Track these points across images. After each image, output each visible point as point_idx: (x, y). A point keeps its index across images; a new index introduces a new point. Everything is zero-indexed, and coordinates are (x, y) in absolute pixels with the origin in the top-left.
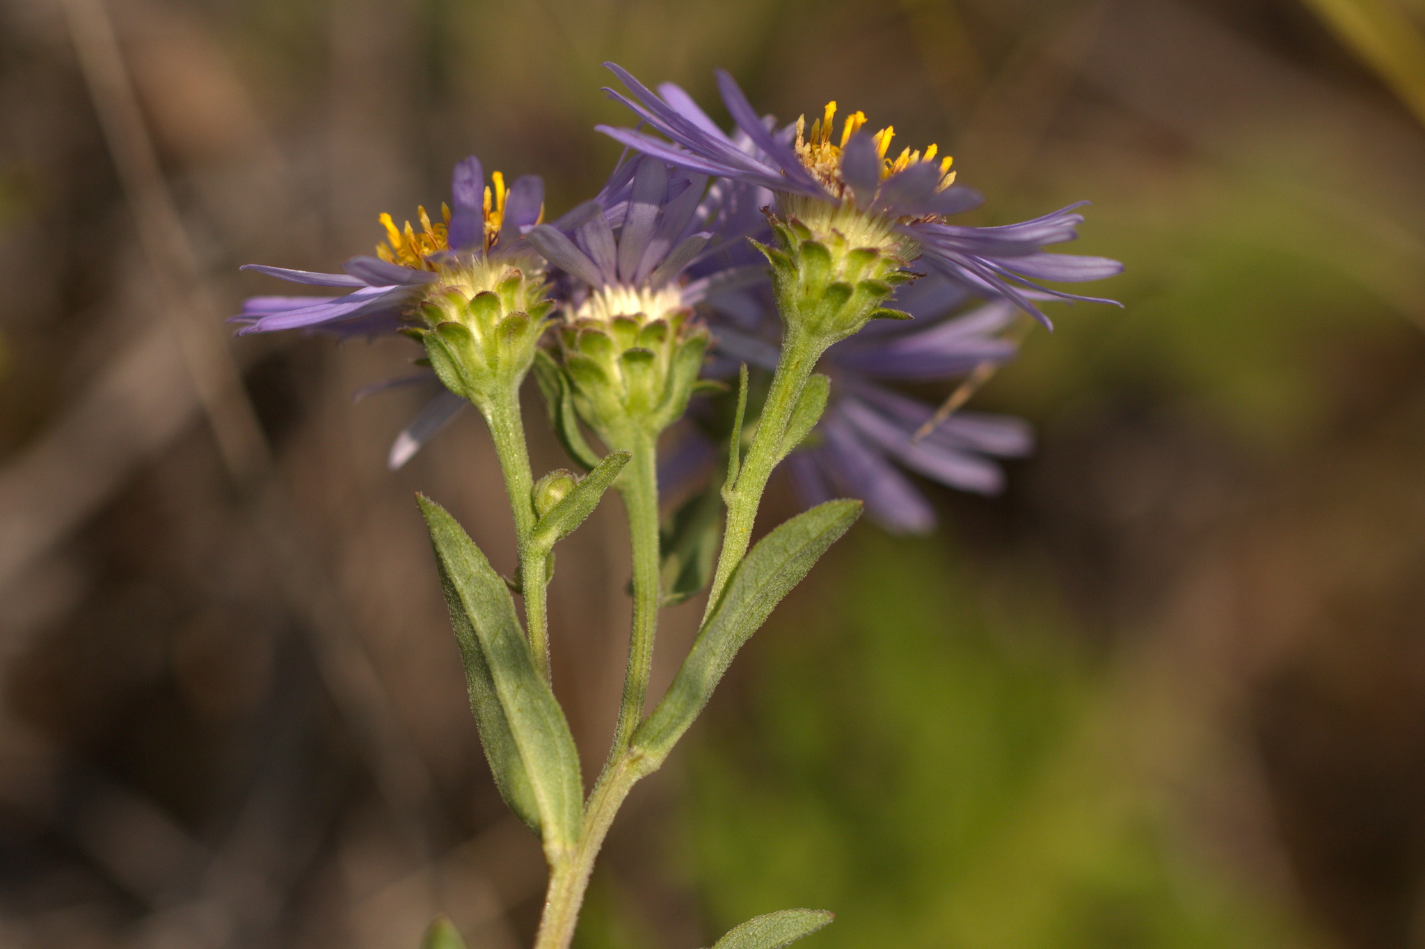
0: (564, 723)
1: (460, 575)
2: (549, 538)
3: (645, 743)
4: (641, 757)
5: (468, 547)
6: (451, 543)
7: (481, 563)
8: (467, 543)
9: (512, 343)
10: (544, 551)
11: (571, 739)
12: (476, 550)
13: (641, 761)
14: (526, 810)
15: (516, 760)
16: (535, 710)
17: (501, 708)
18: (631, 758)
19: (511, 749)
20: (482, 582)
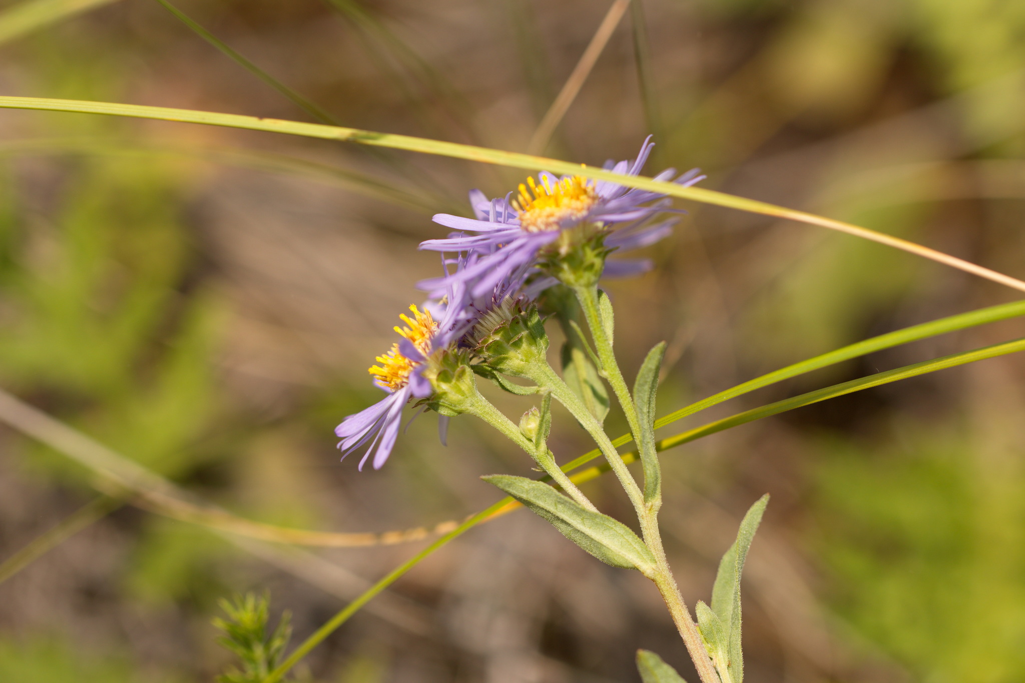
0: (613, 520)
1: (522, 493)
2: (543, 446)
3: (650, 499)
4: (652, 506)
5: (517, 480)
6: (510, 485)
7: (527, 482)
8: (515, 479)
9: (465, 380)
10: (545, 452)
11: (621, 524)
12: (521, 478)
13: (653, 507)
14: (625, 565)
15: (604, 548)
16: (597, 524)
17: (582, 532)
18: (648, 509)
19: (598, 545)
20: (534, 489)
